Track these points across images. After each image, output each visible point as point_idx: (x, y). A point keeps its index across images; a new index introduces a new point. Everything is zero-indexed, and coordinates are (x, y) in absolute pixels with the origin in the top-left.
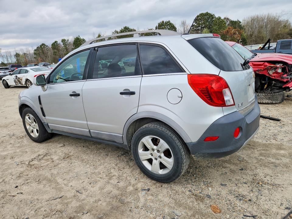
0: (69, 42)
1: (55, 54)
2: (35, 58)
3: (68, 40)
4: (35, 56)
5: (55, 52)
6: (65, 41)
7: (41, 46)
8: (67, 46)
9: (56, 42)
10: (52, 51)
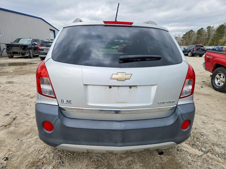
0: (214, 28)
1: (198, 39)
2: (182, 40)
3: (213, 27)
4: (182, 39)
5: (198, 37)
6: (210, 28)
7: (189, 32)
8: (211, 32)
9: (202, 29)
10: (196, 36)
